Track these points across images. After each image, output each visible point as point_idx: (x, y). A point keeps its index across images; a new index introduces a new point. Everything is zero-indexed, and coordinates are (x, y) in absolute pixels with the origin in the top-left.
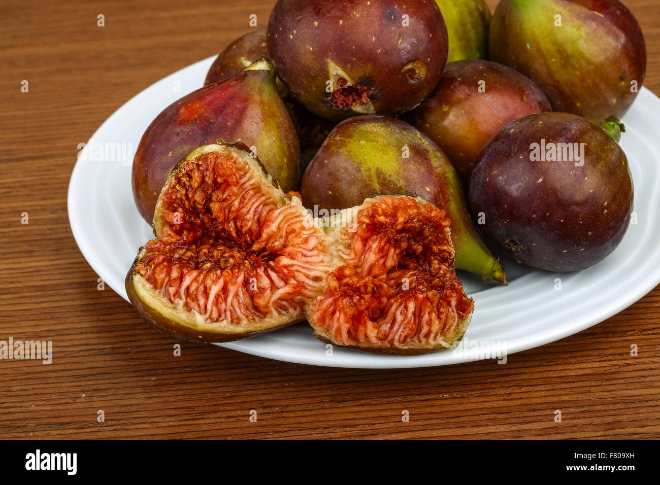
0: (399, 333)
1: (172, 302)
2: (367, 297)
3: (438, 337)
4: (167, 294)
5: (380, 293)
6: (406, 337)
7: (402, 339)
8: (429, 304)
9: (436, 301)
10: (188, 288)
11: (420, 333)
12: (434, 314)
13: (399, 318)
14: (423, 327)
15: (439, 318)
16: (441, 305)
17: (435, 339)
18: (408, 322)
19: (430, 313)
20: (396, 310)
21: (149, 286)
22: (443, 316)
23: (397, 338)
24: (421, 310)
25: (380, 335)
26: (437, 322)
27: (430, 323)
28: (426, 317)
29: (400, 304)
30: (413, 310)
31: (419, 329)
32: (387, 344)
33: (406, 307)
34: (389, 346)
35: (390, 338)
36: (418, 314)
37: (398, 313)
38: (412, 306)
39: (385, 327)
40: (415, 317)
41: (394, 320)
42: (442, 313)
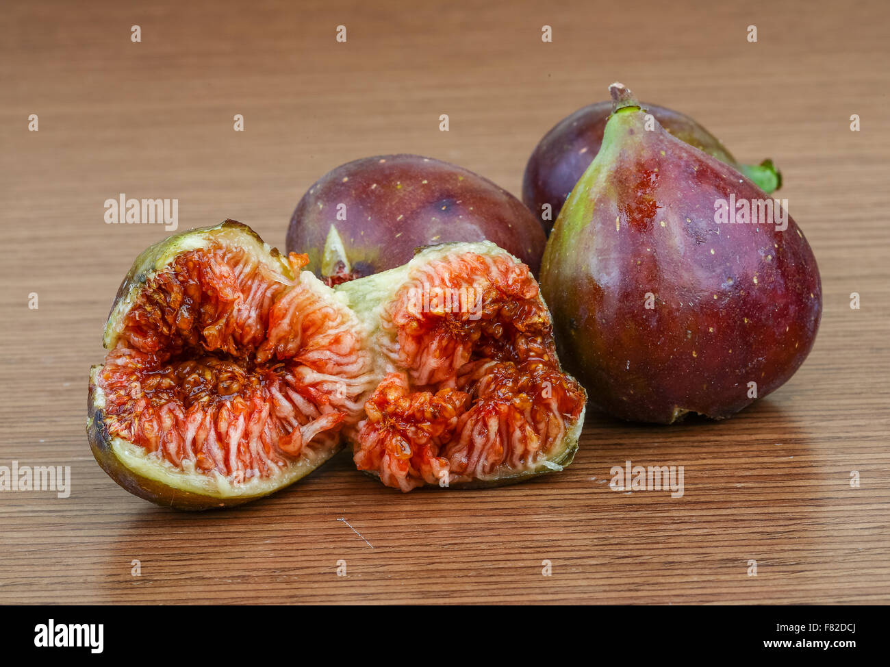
0: (481, 464)
1: (176, 465)
2: (426, 425)
3: (539, 458)
4: (166, 455)
5: (444, 417)
6: (493, 466)
7: (487, 469)
8: (518, 416)
9: (529, 409)
10: (194, 442)
11: (512, 456)
12: (528, 428)
13: (479, 441)
14: (515, 447)
15: (537, 431)
16: (537, 411)
17: (535, 460)
18: (492, 446)
19: (522, 428)
20: (472, 431)
21: (139, 450)
22: (542, 426)
23: (479, 469)
24: (508, 425)
25: (455, 468)
26: (534, 437)
27: (524, 439)
28: (518, 434)
29: (477, 422)
30: (497, 428)
31: (510, 450)
32: (467, 479)
33: (485, 425)
34: (470, 480)
35: (470, 469)
36: (505, 432)
37: (475, 433)
38: (493, 424)
39: (460, 457)
40: (501, 436)
41: (471, 445)
42: (539, 422)
